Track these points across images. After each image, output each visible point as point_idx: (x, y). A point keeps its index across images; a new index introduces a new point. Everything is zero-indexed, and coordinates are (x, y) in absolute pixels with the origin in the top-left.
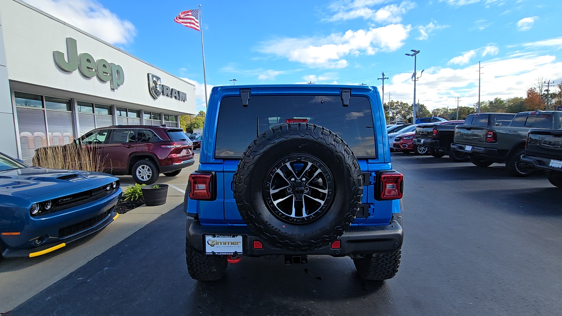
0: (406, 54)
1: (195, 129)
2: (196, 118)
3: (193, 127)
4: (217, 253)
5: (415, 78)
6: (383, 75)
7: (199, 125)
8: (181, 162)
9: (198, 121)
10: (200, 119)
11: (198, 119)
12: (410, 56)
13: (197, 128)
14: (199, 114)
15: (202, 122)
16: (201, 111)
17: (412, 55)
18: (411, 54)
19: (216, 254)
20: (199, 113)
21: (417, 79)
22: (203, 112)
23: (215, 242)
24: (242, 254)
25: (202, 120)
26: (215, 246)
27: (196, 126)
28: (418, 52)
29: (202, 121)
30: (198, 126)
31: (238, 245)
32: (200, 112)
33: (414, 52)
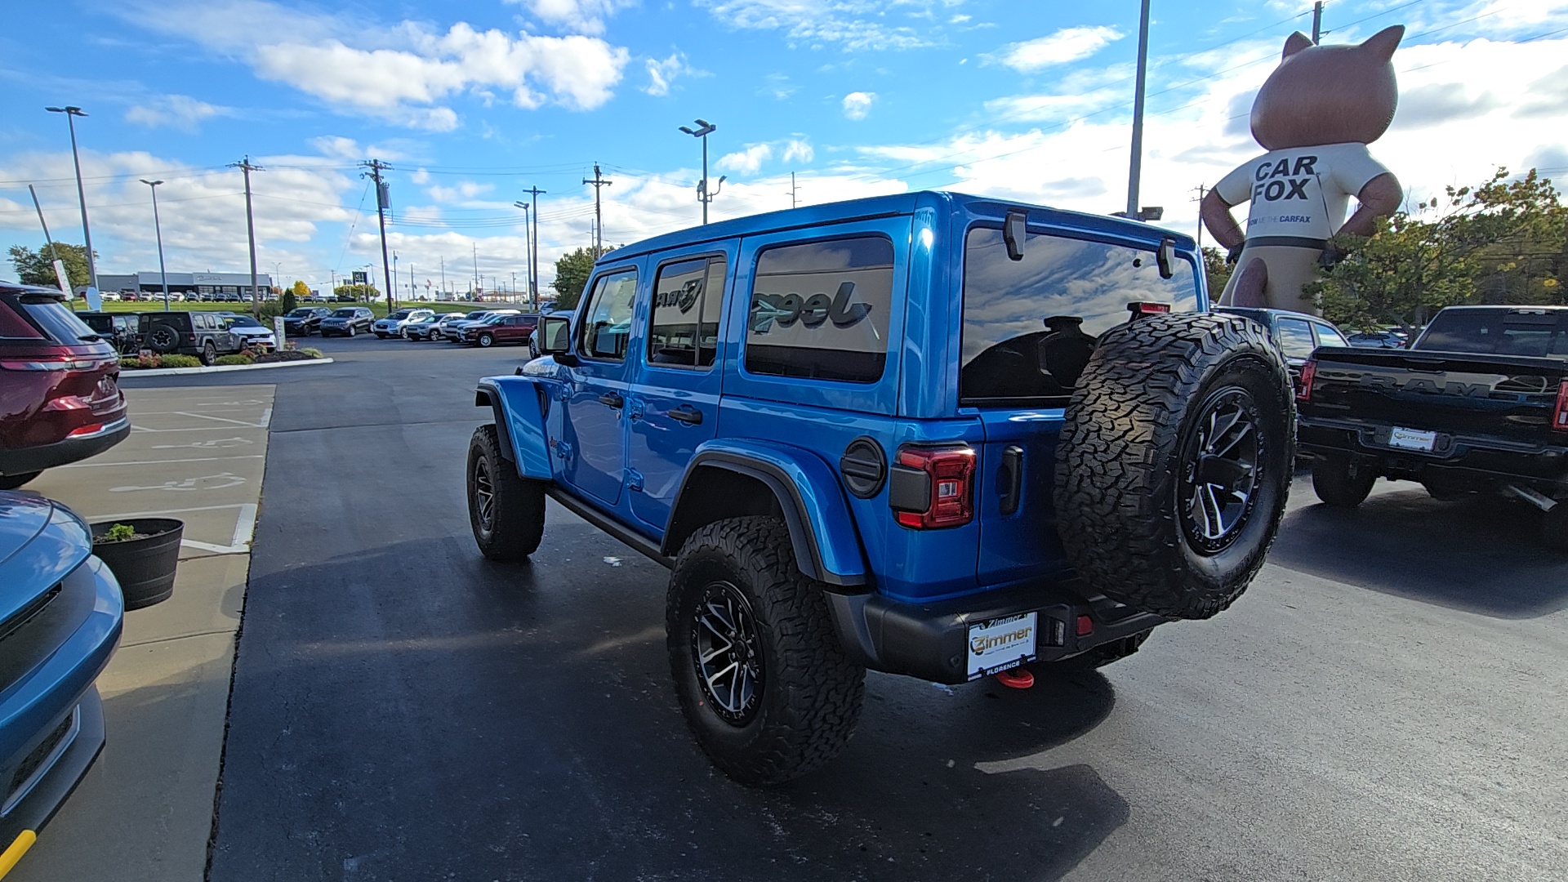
0: (683, 129)
4: (988, 669)
5: (705, 196)
6: (598, 173)
8: (99, 429)
12: (690, 135)
17: (696, 134)
18: (694, 131)
19: (988, 673)
21: (709, 198)
23: (985, 642)
24: (1034, 658)
26: (985, 652)
28: (712, 128)
31: (1027, 638)
33: (701, 128)
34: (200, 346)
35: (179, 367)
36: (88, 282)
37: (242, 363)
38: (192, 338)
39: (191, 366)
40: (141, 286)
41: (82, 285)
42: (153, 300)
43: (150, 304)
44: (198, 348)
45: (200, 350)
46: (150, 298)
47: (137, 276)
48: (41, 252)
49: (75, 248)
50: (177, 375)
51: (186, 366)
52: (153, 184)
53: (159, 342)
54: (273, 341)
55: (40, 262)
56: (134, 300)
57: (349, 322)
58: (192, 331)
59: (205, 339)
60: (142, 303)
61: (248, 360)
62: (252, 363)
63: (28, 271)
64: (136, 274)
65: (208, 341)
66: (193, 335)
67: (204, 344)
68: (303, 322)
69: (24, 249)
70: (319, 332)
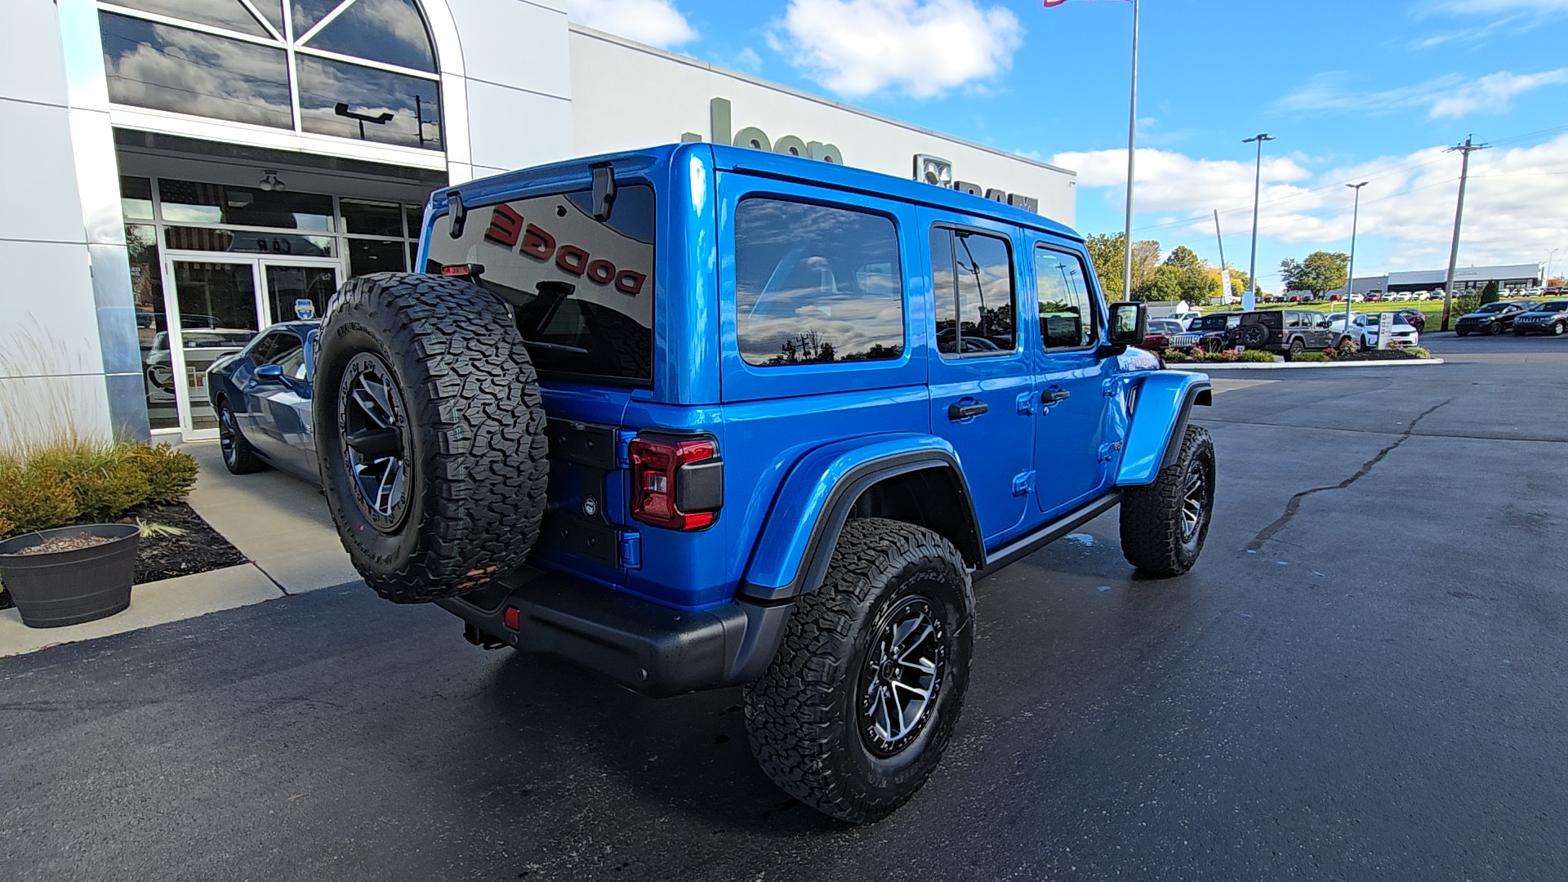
1: (1150, 303)
2: (1160, 271)
3: (1144, 298)
7: (1166, 289)
9: (1165, 278)
10: (1170, 272)
11: (1163, 274)
13: (1158, 300)
14: (1173, 258)
15: (1176, 281)
16: (1180, 247)
20: (1173, 253)
22: (1185, 250)
25: (1178, 274)
27: (1154, 293)
29: (1176, 278)
30: (1162, 294)
32: (1177, 250)
34: (1287, 343)
35: (1253, 361)
36: (1338, 286)
37: (1318, 360)
38: (1280, 336)
39: (1264, 361)
40: (1389, 286)
41: (1334, 289)
42: (1394, 299)
43: (1391, 304)
44: (1283, 345)
45: (1285, 346)
46: (1391, 298)
47: (1387, 277)
48: (1305, 261)
49: (1334, 255)
50: (1248, 369)
51: (1259, 361)
52: (1358, 187)
53: (1251, 339)
54: (1413, 341)
55: (1302, 270)
56: (1376, 301)
57: (1556, 317)
58: (1282, 328)
59: (1293, 336)
60: (1383, 303)
61: (1328, 358)
62: (1329, 361)
63: (1292, 279)
64: (1387, 275)
65: (1297, 338)
66: (1282, 333)
67: (1291, 341)
68: (1493, 318)
69: (1292, 261)
70: (1511, 330)
